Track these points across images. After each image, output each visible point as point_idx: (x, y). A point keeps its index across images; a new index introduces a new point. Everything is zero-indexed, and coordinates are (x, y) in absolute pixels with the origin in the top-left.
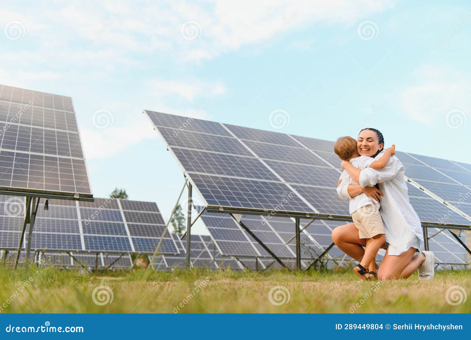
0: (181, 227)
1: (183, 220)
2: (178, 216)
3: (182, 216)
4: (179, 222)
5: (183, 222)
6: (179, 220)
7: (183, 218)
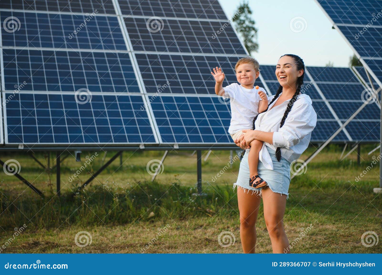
0: (249, 44)
1: (253, 32)
2: (244, 25)
3: (250, 25)
4: (246, 36)
5: (253, 36)
6: (246, 33)
7: (254, 29)
